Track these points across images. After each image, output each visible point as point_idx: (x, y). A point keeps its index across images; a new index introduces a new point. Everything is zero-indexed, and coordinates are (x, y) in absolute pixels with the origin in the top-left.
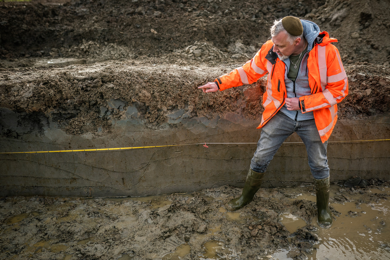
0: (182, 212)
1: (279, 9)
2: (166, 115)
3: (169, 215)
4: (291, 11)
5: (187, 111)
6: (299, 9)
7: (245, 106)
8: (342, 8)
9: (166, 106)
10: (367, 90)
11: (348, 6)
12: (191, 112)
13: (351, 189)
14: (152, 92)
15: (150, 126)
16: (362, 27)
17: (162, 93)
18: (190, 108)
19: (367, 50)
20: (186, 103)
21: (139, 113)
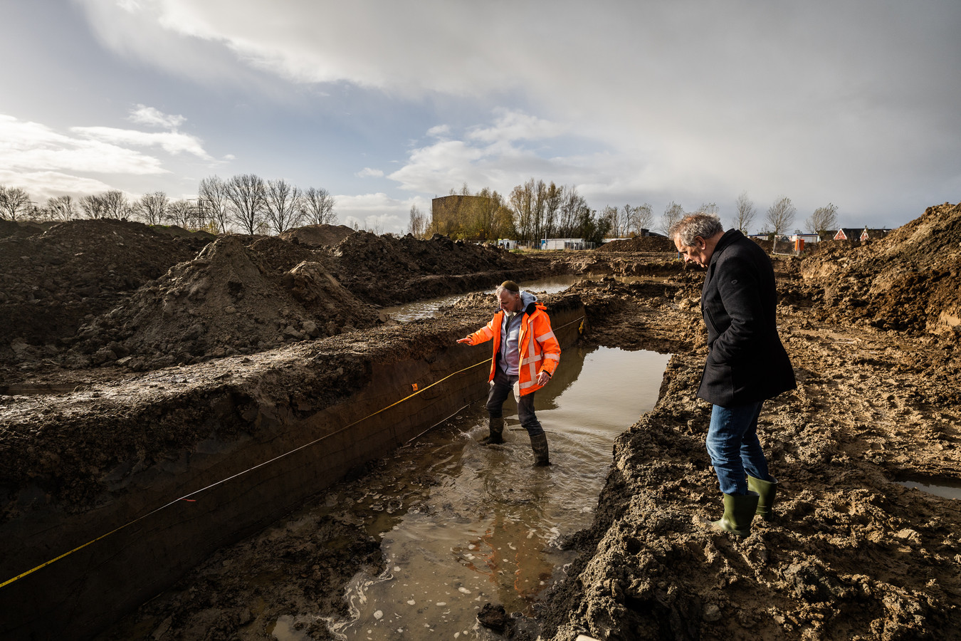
0: (195, 616)
1: (78, 282)
2: (101, 479)
3: (177, 633)
4: (101, 284)
5: (137, 460)
6: (114, 280)
7: (220, 426)
8: (200, 277)
9: (96, 466)
10: (338, 370)
11: (207, 274)
12: (144, 461)
13: (358, 481)
14: (59, 451)
15: (76, 510)
16: (234, 299)
17: (84, 445)
18: (141, 454)
19: (252, 326)
20: (131, 449)
21: (48, 495)
